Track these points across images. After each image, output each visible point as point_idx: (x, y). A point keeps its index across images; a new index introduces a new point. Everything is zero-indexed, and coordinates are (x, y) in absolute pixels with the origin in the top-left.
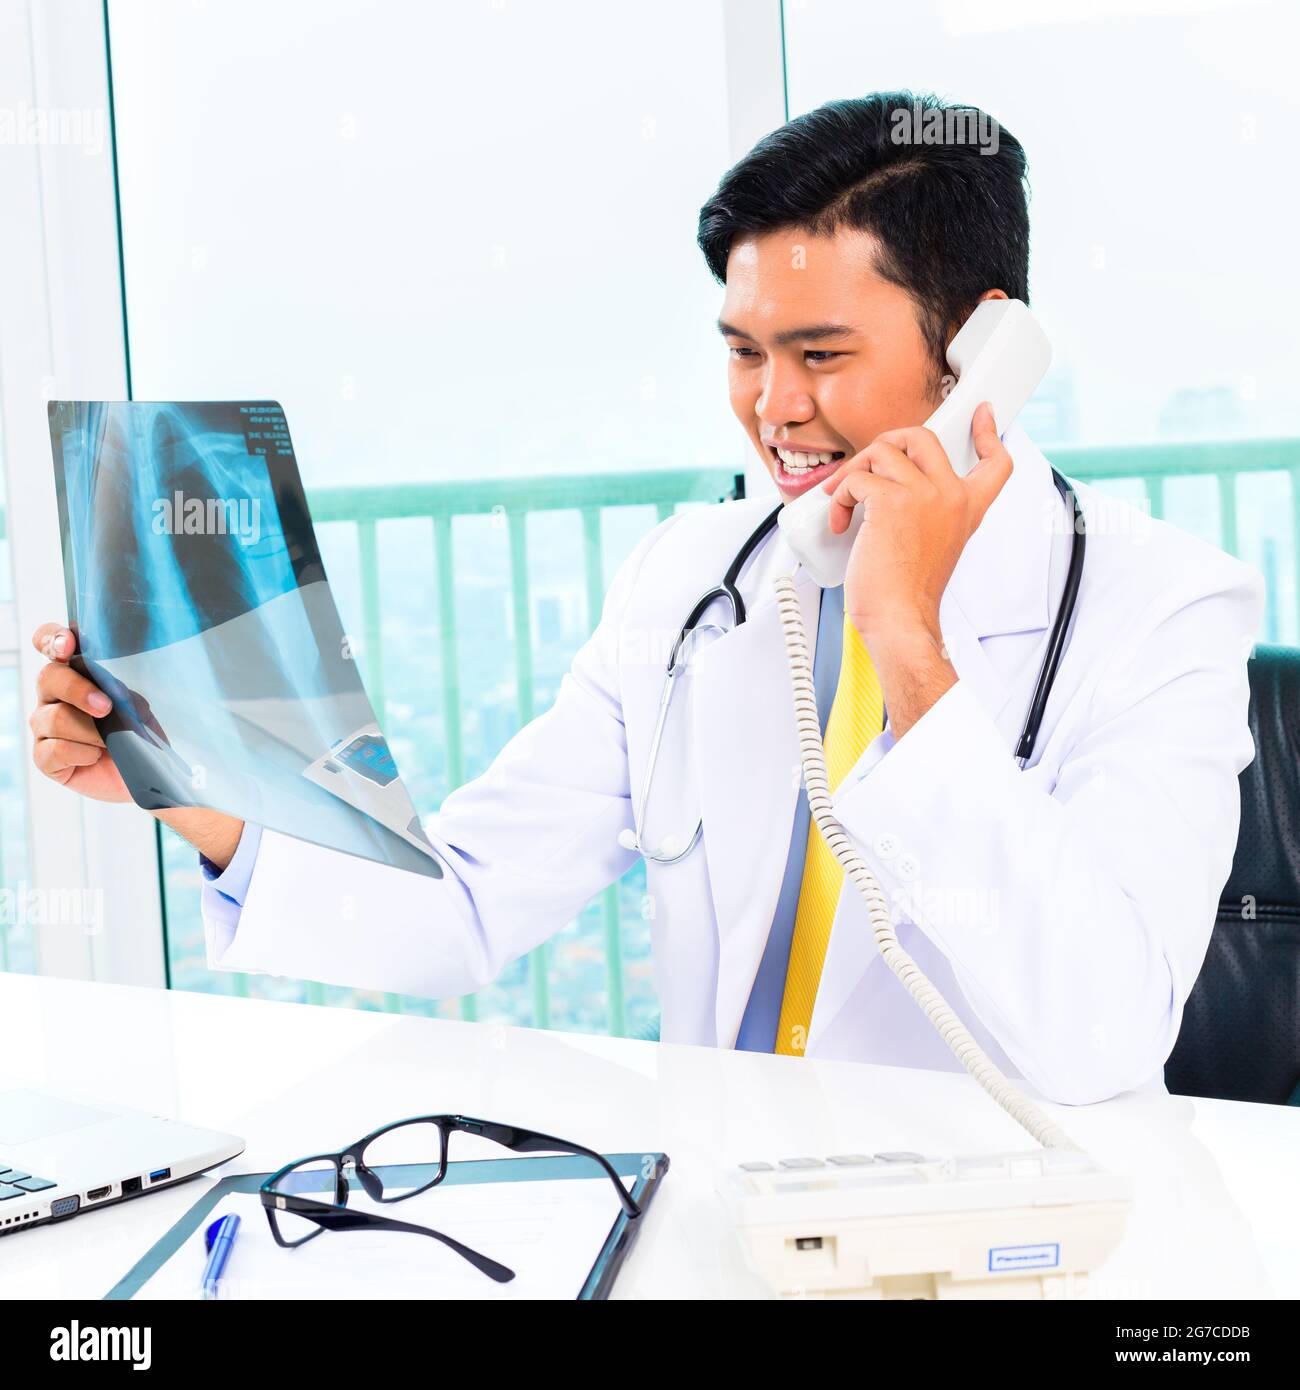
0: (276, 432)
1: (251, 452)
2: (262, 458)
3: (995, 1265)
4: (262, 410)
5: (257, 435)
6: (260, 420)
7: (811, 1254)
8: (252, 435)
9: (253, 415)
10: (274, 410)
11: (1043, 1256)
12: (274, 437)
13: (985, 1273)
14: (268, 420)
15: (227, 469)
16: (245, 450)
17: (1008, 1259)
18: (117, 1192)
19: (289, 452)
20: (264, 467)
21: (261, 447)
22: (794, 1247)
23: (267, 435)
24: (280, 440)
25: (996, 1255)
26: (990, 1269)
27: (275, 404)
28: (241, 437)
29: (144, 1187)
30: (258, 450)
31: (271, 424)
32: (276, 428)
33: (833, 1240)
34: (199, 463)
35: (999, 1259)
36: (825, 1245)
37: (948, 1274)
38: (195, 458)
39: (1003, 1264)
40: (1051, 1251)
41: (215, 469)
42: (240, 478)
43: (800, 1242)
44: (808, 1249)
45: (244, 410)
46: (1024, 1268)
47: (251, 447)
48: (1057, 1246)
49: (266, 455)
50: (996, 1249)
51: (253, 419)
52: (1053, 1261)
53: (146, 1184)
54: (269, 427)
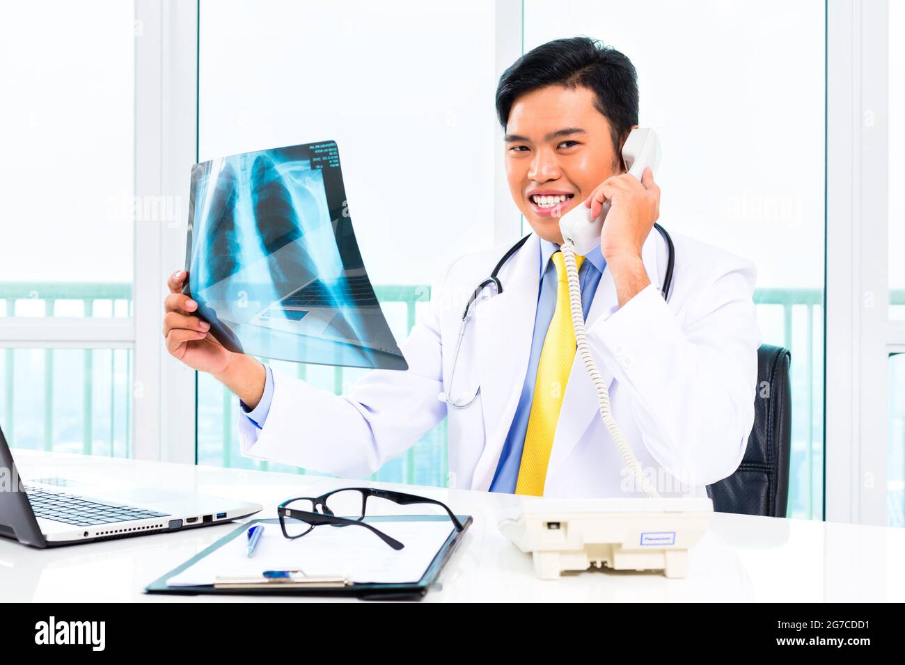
0: (331, 156)
1: (313, 168)
2: (320, 170)
3: (644, 542)
4: (324, 146)
5: (318, 159)
6: (321, 151)
7: (554, 532)
8: (315, 159)
9: (318, 149)
10: (332, 144)
11: (667, 539)
12: (329, 158)
13: (637, 546)
14: (326, 150)
15: (297, 179)
16: (310, 168)
17: (650, 539)
18: (200, 521)
19: (337, 165)
20: (321, 175)
21: (320, 165)
22: (546, 527)
23: (325, 158)
24: (332, 160)
25: (645, 536)
26: (641, 544)
27: (333, 142)
28: (308, 162)
29: (214, 520)
30: (318, 167)
31: (328, 152)
32: (331, 154)
33: (566, 525)
34: (279, 178)
35: (646, 539)
36: (562, 527)
37: (619, 545)
38: (277, 176)
39: (648, 542)
40: (671, 536)
41: (289, 180)
42: (304, 182)
43: (550, 524)
44: (554, 529)
45: (312, 147)
46: (658, 544)
47: (313, 166)
48: (674, 533)
49: (322, 169)
50: (645, 533)
51: (316, 152)
52: (671, 542)
53: (215, 519)
54: (327, 154)
